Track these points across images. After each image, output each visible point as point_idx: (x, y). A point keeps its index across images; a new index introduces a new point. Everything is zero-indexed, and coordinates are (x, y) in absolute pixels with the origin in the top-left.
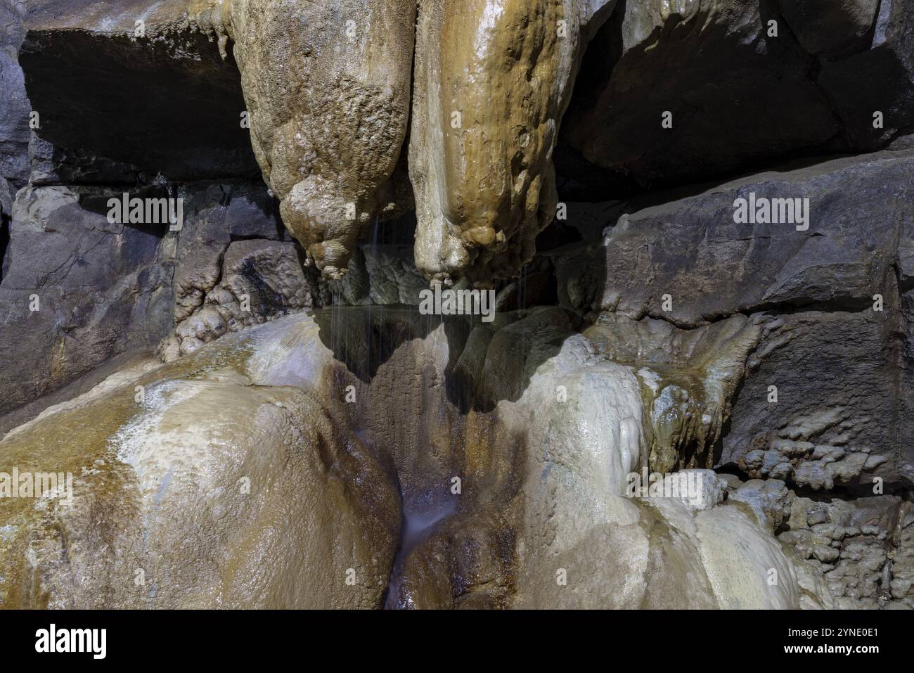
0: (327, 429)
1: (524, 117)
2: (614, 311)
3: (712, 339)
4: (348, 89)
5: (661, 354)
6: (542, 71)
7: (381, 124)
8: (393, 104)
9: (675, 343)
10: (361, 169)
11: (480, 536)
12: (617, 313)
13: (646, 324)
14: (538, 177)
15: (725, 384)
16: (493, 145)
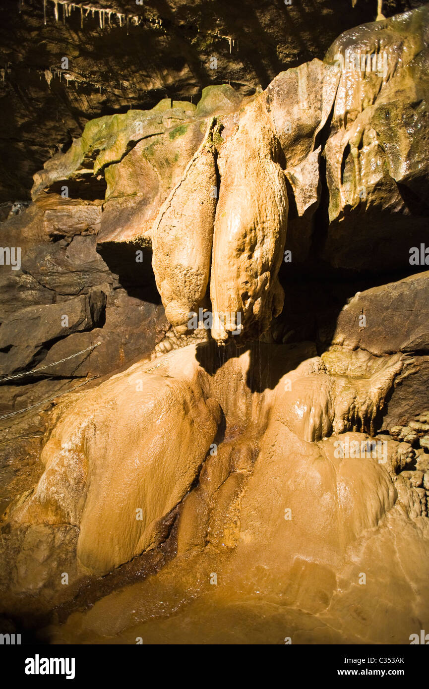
0: (188, 399)
1: (247, 276)
2: (342, 345)
3: (385, 363)
4: (180, 269)
5: (360, 370)
6: (257, 254)
7: (194, 281)
8: (199, 272)
9: (369, 364)
10: (189, 298)
11: (244, 451)
12: (343, 347)
13: (357, 353)
14: (259, 299)
15: (379, 391)
16: (231, 290)
